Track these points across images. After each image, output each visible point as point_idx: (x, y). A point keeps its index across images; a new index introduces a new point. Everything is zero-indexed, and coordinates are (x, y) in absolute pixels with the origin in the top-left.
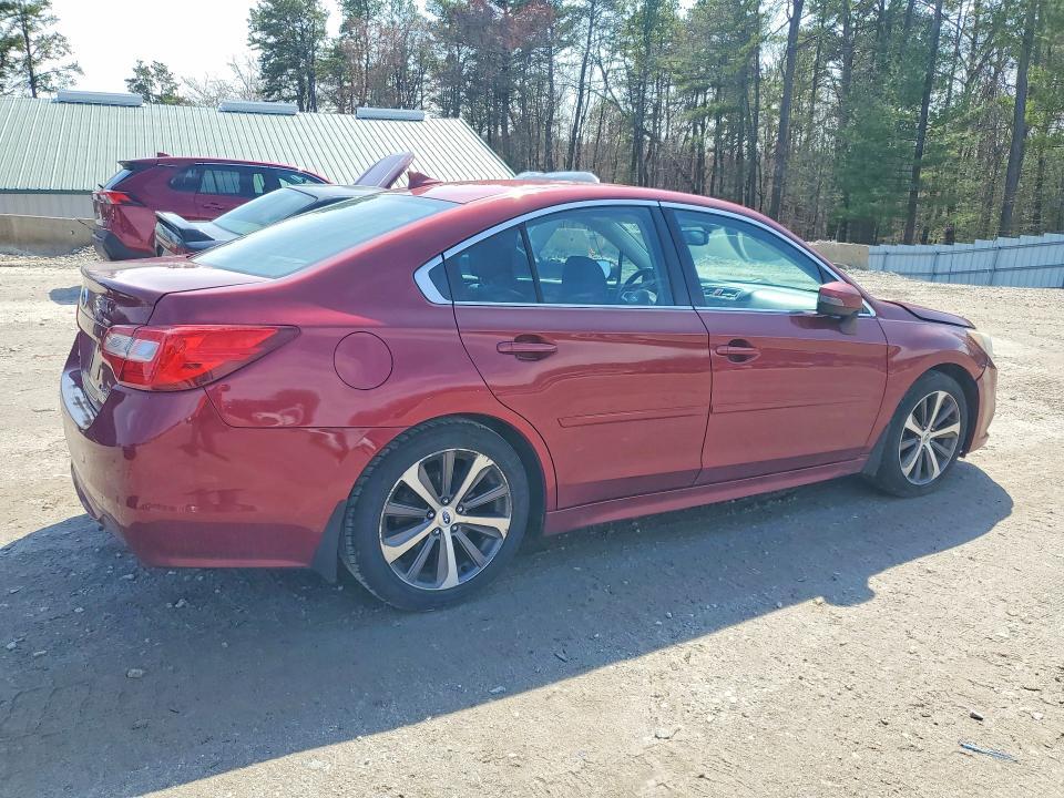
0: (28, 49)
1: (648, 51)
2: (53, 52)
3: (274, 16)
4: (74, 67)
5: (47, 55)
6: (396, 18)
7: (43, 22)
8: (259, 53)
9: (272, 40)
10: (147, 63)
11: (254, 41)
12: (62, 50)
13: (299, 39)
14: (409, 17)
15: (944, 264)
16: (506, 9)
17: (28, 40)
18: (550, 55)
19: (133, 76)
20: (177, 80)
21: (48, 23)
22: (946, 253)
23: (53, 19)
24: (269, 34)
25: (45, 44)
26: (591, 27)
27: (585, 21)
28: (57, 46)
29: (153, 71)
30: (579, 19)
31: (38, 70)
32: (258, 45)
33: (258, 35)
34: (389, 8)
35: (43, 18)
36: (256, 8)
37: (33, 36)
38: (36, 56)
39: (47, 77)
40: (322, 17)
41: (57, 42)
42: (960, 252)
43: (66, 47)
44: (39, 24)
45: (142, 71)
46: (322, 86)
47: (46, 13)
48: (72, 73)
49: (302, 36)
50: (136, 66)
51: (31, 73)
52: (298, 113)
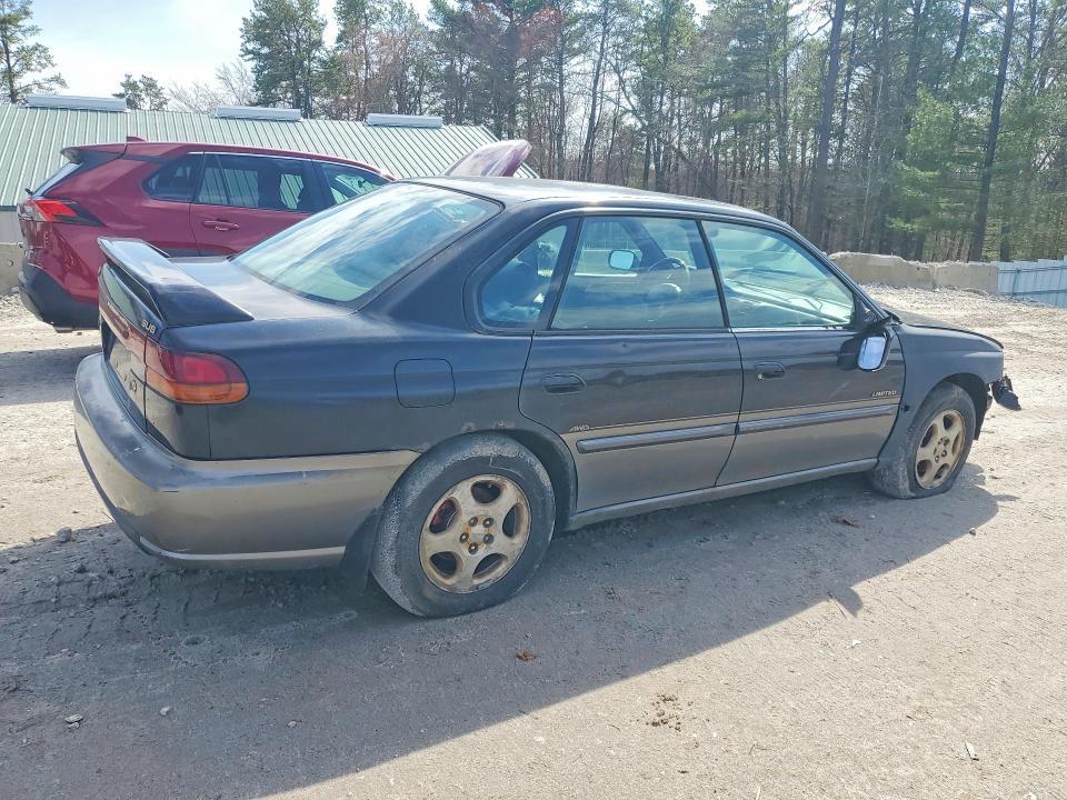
0: (8, 61)
1: (666, 59)
2: (34, 65)
3: (267, 26)
4: (57, 79)
5: (27, 67)
6: (396, 27)
7: (24, 32)
8: (253, 64)
9: (265, 50)
10: (136, 78)
11: (248, 52)
12: (44, 61)
13: (294, 50)
14: (409, 26)
15: (1026, 283)
16: (511, 17)
17: (7, 52)
18: (560, 63)
19: (122, 90)
20: (166, 93)
21: (28, 34)
22: (1028, 271)
23: (34, 30)
24: (263, 45)
25: (26, 56)
26: (604, 33)
27: (599, 27)
28: (39, 57)
29: (141, 86)
30: (590, 26)
31: (19, 83)
32: (252, 56)
33: (250, 46)
34: (389, 17)
35: (22, 29)
36: (249, 17)
37: (13, 48)
38: (17, 68)
39: (27, 89)
40: (319, 27)
41: (37, 52)
42: (1045, 270)
43: (48, 59)
44: (19, 35)
45: (131, 85)
46: (317, 99)
47: (26, 23)
48: (54, 85)
49: (297, 46)
50: (124, 80)
51: (12, 86)
52: (302, 119)
